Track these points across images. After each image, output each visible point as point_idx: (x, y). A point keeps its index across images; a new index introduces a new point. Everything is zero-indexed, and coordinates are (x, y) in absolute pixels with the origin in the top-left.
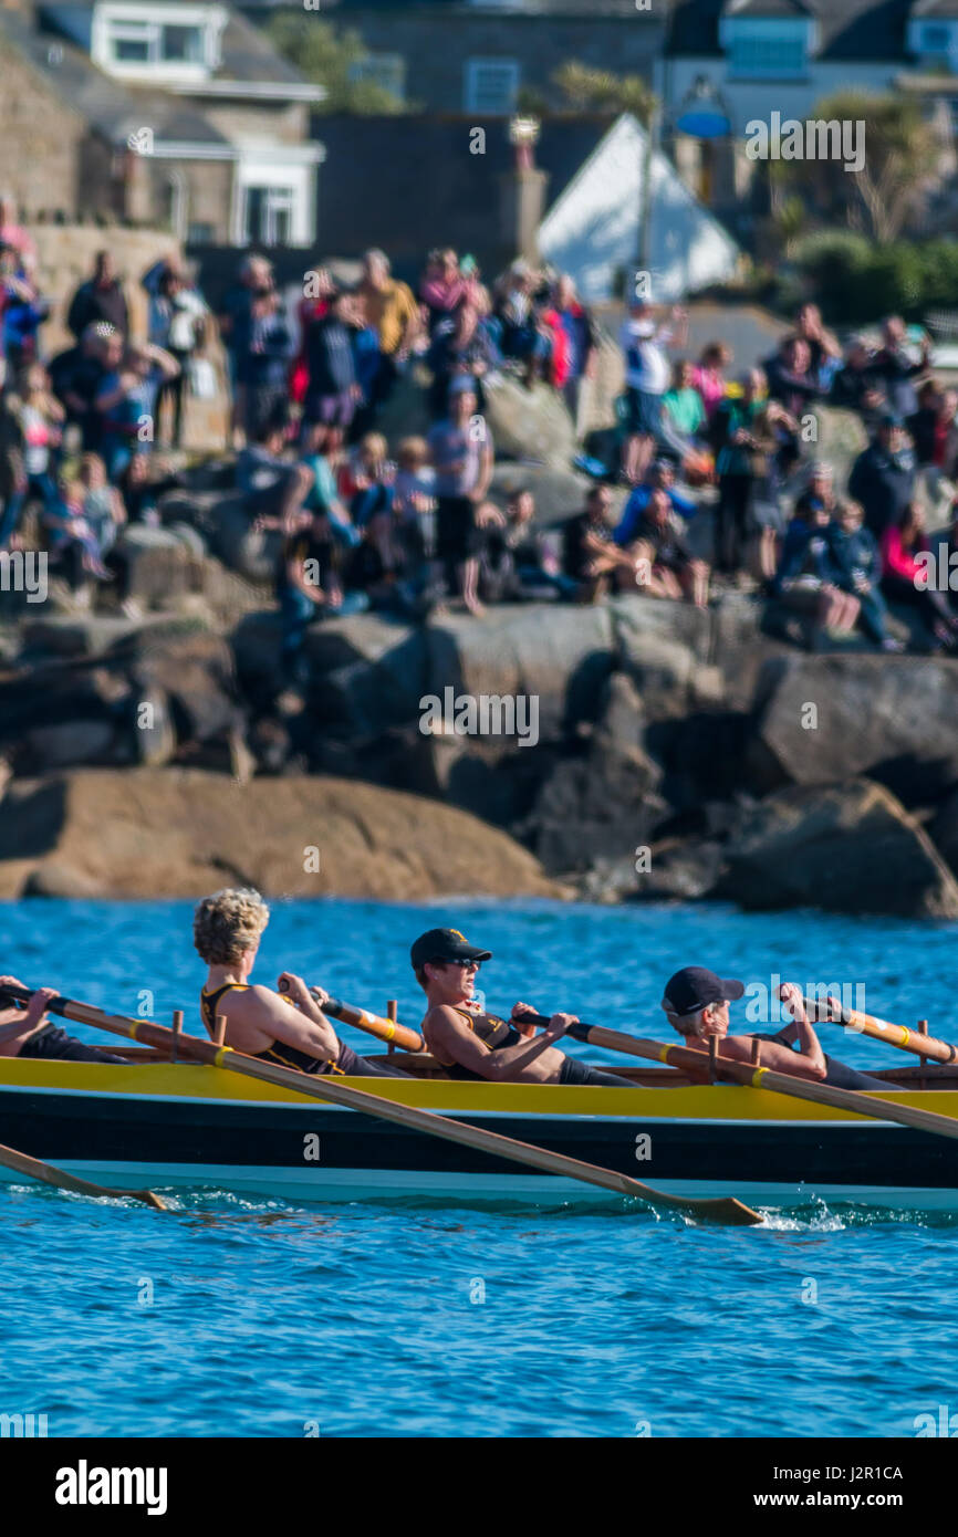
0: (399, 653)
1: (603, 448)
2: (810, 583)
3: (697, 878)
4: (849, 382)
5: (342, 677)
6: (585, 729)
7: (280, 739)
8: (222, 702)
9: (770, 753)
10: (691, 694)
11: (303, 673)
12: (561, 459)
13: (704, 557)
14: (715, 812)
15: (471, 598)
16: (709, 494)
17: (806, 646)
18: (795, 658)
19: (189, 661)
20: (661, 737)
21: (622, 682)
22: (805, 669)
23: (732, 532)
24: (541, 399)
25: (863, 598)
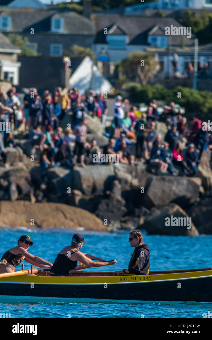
0: (67, 176)
1: (109, 131)
2: (157, 160)
3: (133, 225)
4: (163, 116)
5: (55, 181)
6: (108, 192)
7: (41, 194)
8: (28, 186)
9: (149, 198)
10: (131, 185)
11: (46, 180)
12: (100, 133)
13: (133, 154)
14: (137, 211)
15: (83, 164)
16: (134, 141)
17: (156, 174)
18: (154, 177)
19: (21, 177)
20: (125, 194)
21: (116, 182)
22: (157, 180)
23: (139, 149)
24: (96, 120)
25: (169, 164)
